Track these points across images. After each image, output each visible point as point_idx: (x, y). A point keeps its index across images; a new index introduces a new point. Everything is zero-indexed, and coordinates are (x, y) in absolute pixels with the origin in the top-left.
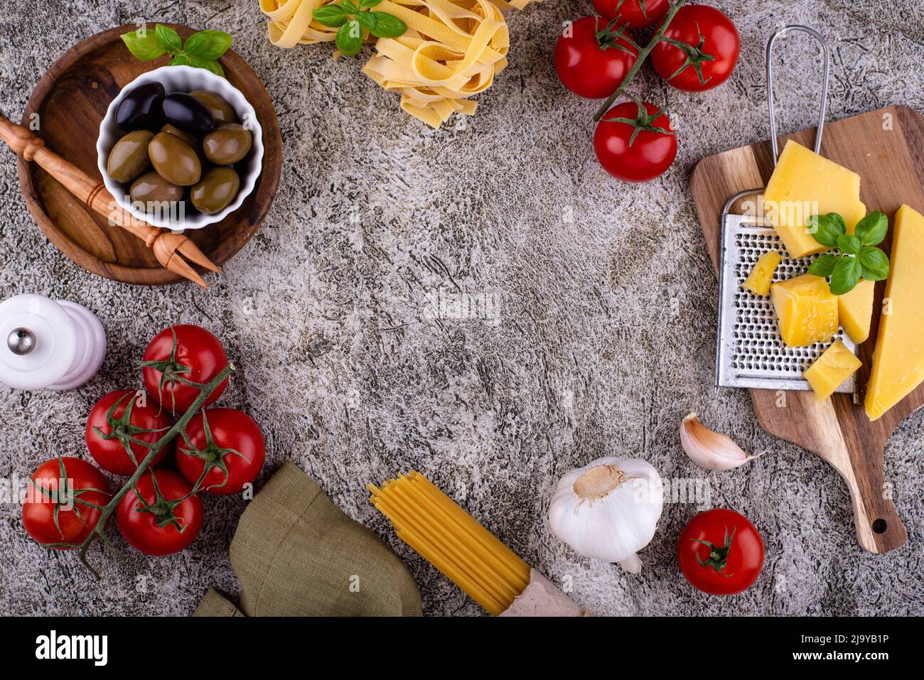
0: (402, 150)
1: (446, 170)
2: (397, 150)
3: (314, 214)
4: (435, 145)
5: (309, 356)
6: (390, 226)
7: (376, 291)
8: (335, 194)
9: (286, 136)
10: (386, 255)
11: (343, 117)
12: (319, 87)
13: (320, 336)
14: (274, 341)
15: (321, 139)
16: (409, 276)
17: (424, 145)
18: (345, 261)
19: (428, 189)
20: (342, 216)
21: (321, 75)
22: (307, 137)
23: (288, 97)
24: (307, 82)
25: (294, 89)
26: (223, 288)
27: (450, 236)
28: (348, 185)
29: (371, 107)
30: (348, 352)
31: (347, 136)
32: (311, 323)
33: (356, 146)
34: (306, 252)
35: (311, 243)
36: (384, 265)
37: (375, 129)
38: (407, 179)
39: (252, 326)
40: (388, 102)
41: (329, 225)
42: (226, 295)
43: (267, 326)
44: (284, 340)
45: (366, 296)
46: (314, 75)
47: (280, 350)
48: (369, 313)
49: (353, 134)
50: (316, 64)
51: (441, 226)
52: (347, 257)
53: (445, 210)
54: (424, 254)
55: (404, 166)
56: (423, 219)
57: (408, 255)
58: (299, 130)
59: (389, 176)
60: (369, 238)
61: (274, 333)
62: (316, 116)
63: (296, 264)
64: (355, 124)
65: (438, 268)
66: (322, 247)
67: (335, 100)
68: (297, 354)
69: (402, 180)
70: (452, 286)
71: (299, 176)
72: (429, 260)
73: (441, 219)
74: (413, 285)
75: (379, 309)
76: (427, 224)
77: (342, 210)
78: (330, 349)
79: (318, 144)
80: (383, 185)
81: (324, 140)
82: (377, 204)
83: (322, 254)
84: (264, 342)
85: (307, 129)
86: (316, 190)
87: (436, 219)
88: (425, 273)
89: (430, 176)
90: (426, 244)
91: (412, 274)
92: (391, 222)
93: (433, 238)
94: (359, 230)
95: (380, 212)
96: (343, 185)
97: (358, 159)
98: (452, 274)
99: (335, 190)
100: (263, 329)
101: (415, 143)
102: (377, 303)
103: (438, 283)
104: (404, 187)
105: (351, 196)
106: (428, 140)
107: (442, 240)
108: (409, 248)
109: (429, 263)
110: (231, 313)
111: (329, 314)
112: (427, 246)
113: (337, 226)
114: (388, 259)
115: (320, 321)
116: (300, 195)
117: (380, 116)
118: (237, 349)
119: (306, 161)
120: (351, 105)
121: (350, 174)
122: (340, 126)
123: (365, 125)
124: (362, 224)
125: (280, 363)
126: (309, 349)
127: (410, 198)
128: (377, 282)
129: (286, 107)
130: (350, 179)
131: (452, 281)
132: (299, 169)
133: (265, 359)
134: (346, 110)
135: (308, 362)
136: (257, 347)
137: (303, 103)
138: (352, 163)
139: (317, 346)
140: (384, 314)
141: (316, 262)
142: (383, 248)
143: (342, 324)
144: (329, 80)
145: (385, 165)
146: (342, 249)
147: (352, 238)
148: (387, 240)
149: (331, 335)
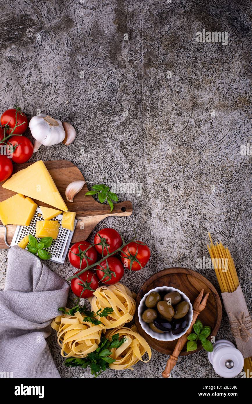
0: (213, 195)
1: (227, 202)
2: (212, 195)
3: (184, 215)
4: (224, 194)
5: (180, 261)
6: (208, 220)
7: (203, 241)
8: (191, 208)
9: (175, 188)
10: (207, 229)
11: (194, 183)
12: (187, 173)
13: (184, 255)
14: (168, 256)
15: (187, 190)
16: (214, 237)
17: (220, 194)
18: (193, 231)
19: (221, 208)
20: (193, 216)
21: (188, 168)
22: (182, 189)
23: (176, 175)
24: (183, 170)
25: (178, 173)
26: (152, 237)
27: (228, 224)
28: (195, 205)
29: (204, 180)
30: (192, 261)
31: (195, 189)
32: (181, 250)
33: (198, 193)
34: (180, 227)
35: (182, 224)
36: (205, 233)
37: (205, 187)
38: (214, 205)
39: (161, 250)
40: (209, 179)
41: (188, 218)
42: (153, 239)
43: (166, 251)
44: (172, 256)
45: (199, 243)
46: (185, 168)
47: (170, 259)
48: (200, 248)
49: (197, 189)
50: (186, 165)
51: (225, 221)
52: (194, 229)
53: (226, 216)
54: (219, 229)
55: (213, 200)
56: (219, 218)
57: (214, 230)
58: (179, 186)
59: (208, 203)
60: (201, 223)
61: (169, 253)
62: (185, 182)
63: (177, 231)
64: (198, 186)
65: (223, 235)
66: (186, 226)
67: (192, 177)
68: (175, 260)
69: (213, 205)
70: (228, 241)
71: (179, 202)
72: (221, 232)
73: (225, 218)
74: (215, 240)
75: (203, 247)
76: (220, 220)
77: (193, 214)
78: (187, 259)
79: (186, 192)
80: (206, 206)
81: (188, 190)
82: (204, 212)
83: (186, 228)
84: (165, 256)
85: (182, 186)
86: (184, 206)
87: (223, 218)
88: (219, 236)
89: (222, 204)
90: (220, 226)
91: (215, 236)
92: (209, 219)
93: (222, 224)
94: (198, 221)
95: (205, 215)
96: (193, 205)
97: (199, 197)
98: (228, 237)
99: (191, 207)
100: (165, 252)
101: (218, 193)
102: (203, 245)
103: (223, 240)
104: (213, 207)
105: (196, 209)
106: (222, 192)
107: (225, 225)
108: (214, 228)
109: (220, 233)
110: (155, 246)
111: (187, 248)
112: (220, 227)
113: (191, 219)
114: (207, 231)
115: (184, 250)
116: (179, 208)
117: (207, 183)
118: (156, 258)
119: (181, 197)
120: (197, 179)
121: (196, 202)
122: (193, 186)
123: (201, 186)
124: (199, 219)
125: (170, 263)
126: (180, 259)
127: (215, 211)
128: (203, 238)
129: (175, 178)
130: (196, 204)
131: (228, 239)
132: (179, 199)
133: (165, 262)
134: (195, 181)
135: (179, 263)
136: (163, 258)
137: (181, 178)
138: (197, 198)
139: (182, 258)
140: (205, 249)
141: (183, 231)
142: (206, 227)
143: (191, 251)
144: (190, 170)
145: (208, 200)
146: (192, 226)
147: (196, 223)
148: (207, 225)
149: (187, 255)
